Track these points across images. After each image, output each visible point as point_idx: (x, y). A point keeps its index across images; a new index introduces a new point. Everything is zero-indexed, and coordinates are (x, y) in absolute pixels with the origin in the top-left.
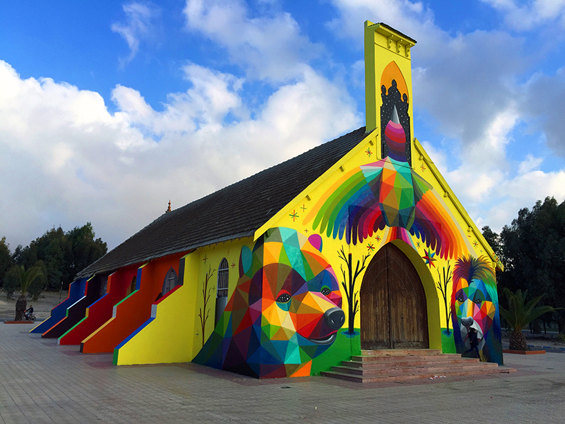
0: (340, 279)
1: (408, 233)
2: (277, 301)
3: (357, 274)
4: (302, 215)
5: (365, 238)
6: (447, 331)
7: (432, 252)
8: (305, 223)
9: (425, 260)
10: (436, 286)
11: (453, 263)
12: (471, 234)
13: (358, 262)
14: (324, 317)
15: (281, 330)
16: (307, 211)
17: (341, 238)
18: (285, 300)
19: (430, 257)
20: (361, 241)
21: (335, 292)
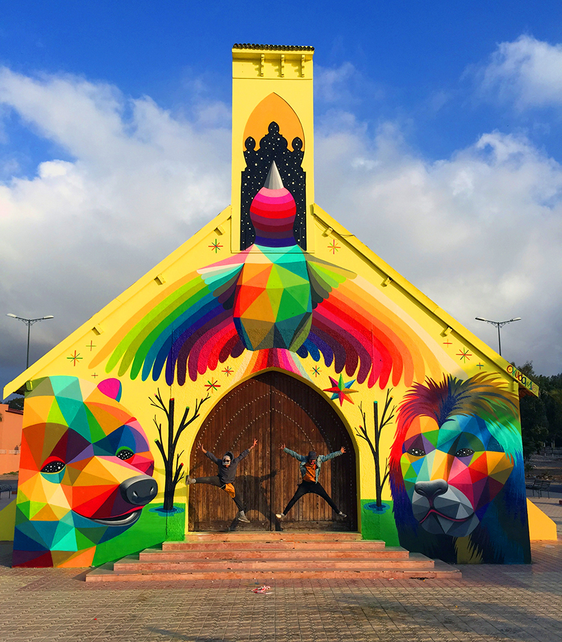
0: (151, 436)
1: (294, 356)
2: (43, 470)
3: (182, 427)
4: (87, 356)
5: (202, 373)
6: (378, 505)
7: (344, 378)
8: (93, 365)
9: (330, 395)
10: (355, 433)
11: (400, 393)
13: (187, 410)
14: (120, 490)
15: (47, 509)
16: (96, 350)
17: (156, 378)
18: (54, 470)
19: (343, 388)
20: (194, 378)
21: (142, 454)
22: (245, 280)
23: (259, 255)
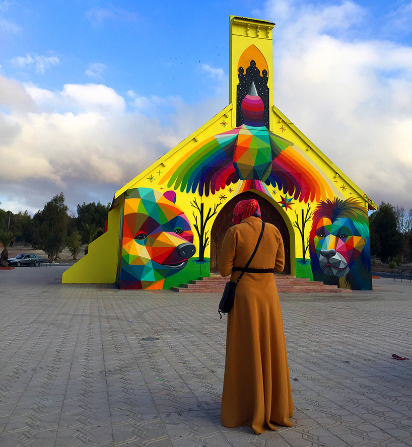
0: (192, 222)
1: (263, 184)
2: (135, 238)
3: (208, 218)
4: (158, 178)
5: (217, 191)
6: (303, 261)
7: (289, 197)
8: (161, 182)
9: (281, 205)
10: (293, 225)
11: (314, 206)
12: (338, 179)
13: (210, 209)
14: (176, 249)
15: (138, 258)
16: (162, 175)
17: (194, 192)
18: (142, 238)
19: (287, 202)
20: (213, 193)
21: (187, 232)
22: (239, 143)
23: (246, 131)
